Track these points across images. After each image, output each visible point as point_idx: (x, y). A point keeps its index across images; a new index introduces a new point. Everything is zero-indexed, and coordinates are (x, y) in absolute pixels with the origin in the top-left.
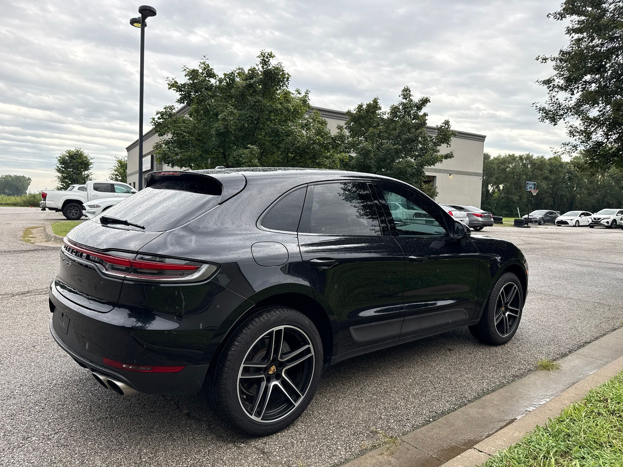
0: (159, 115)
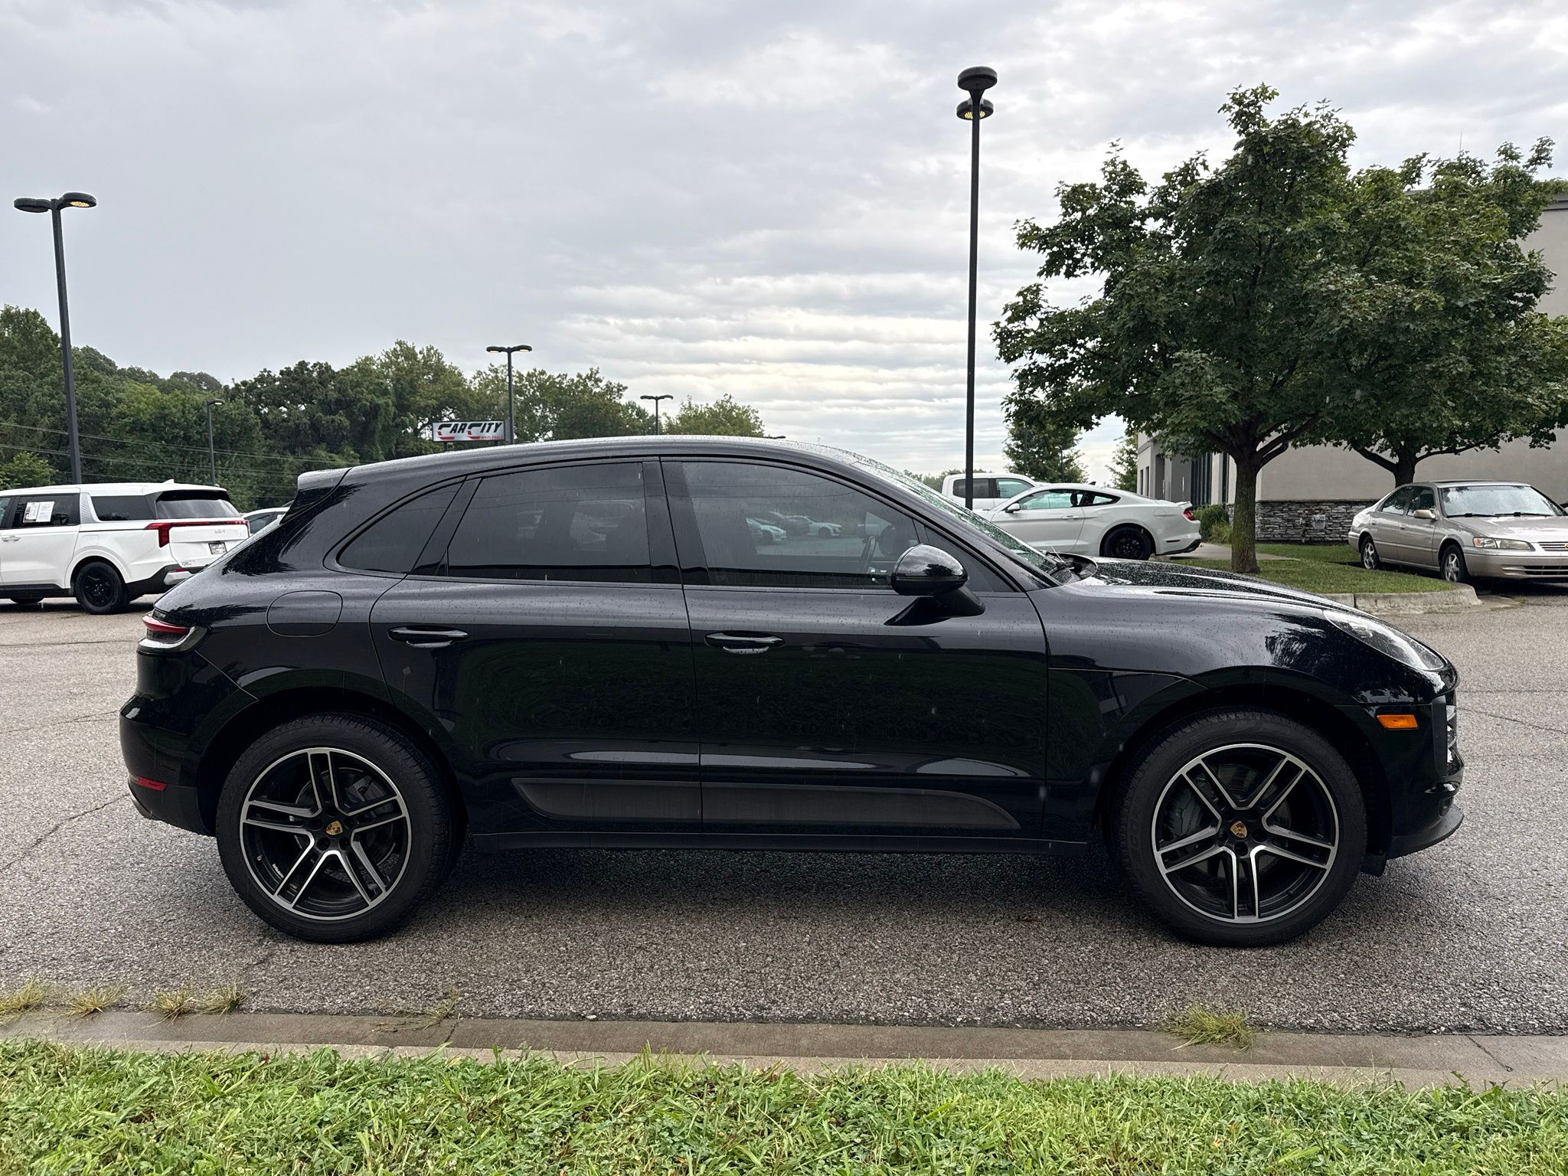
0: (1009, 314)
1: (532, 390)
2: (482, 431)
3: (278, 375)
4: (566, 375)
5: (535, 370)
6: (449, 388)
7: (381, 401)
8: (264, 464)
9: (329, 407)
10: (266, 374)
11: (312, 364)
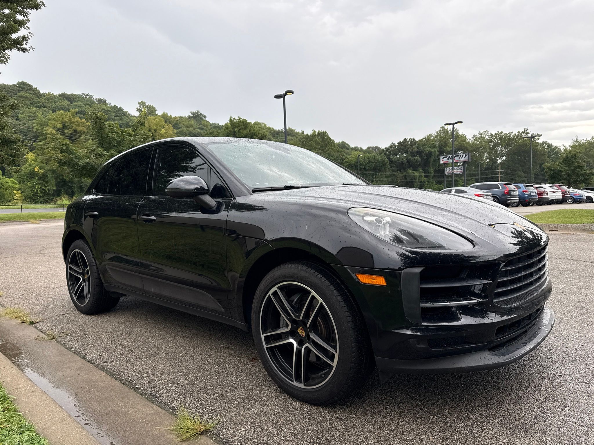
1: (497, 140)
2: (459, 158)
3: (397, 144)
4: (512, 133)
5: (498, 132)
6: (460, 143)
7: (433, 150)
8: (390, 176)
9: (413, 154)
10: (393, 144)
11: (408, 139)
